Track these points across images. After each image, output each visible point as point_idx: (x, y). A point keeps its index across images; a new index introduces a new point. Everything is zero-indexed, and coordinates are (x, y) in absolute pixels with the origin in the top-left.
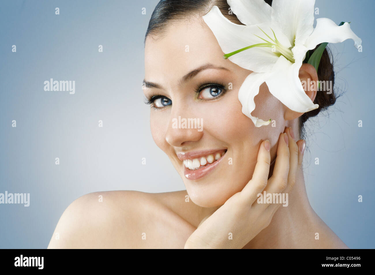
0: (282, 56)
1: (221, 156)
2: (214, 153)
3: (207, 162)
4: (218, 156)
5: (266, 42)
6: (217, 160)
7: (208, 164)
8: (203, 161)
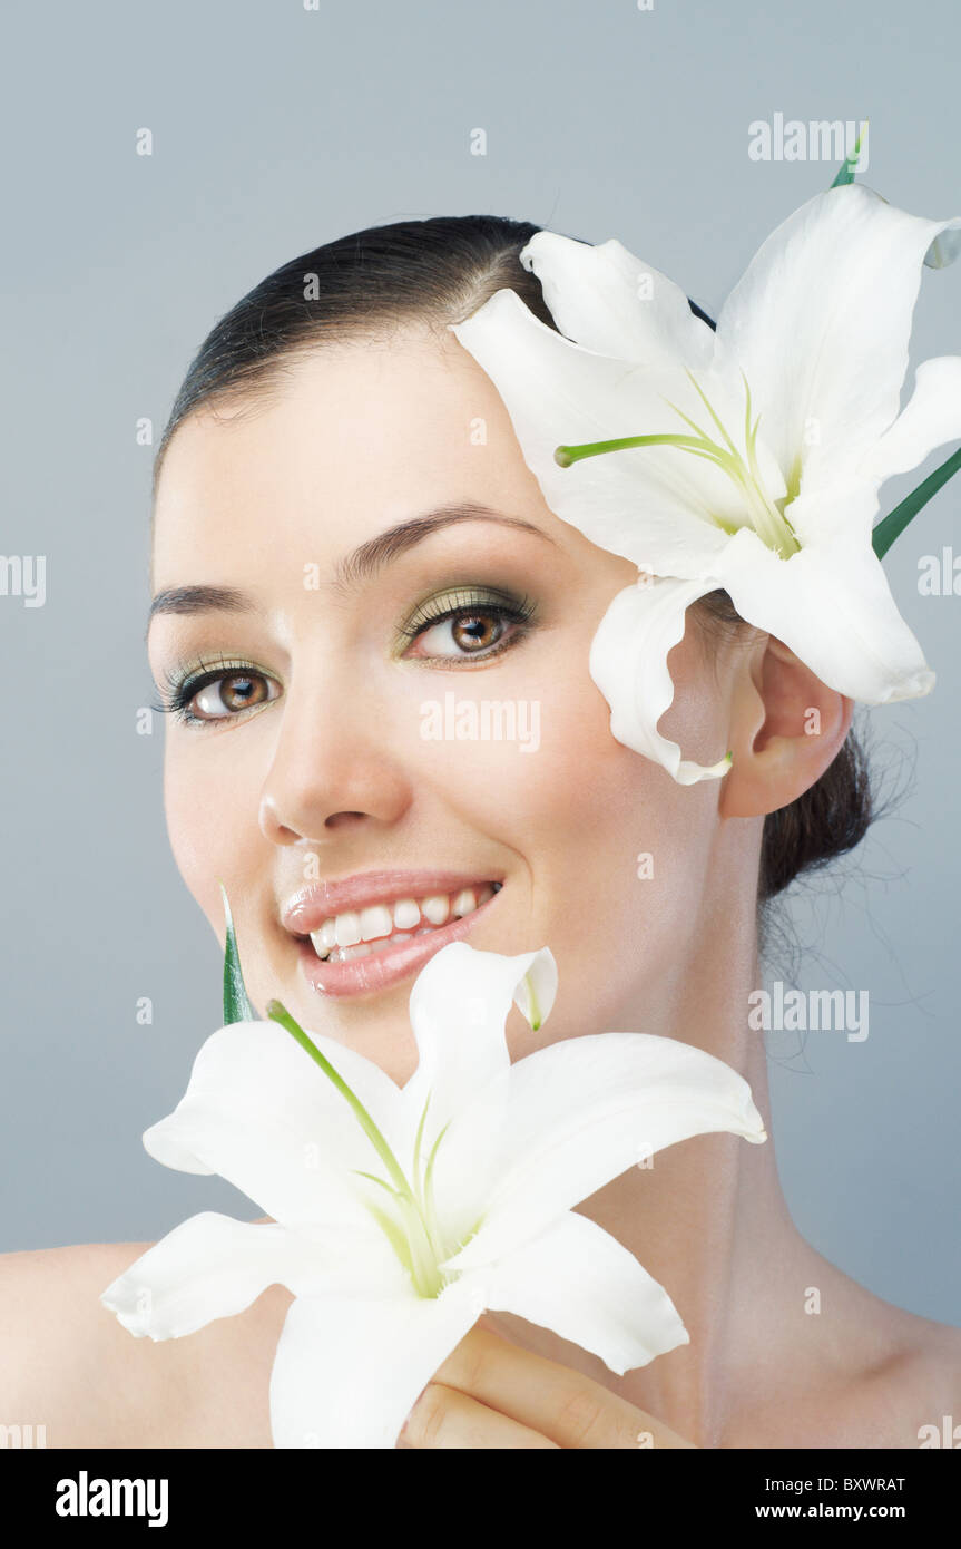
0: (744, 532)
1: (478, 905)
2: (451, 890)
3: (423, 917)
4: (465, 902)
5: (698, 436)
6: (459, 918)
7: (424, 923)
8: (407, 914)
